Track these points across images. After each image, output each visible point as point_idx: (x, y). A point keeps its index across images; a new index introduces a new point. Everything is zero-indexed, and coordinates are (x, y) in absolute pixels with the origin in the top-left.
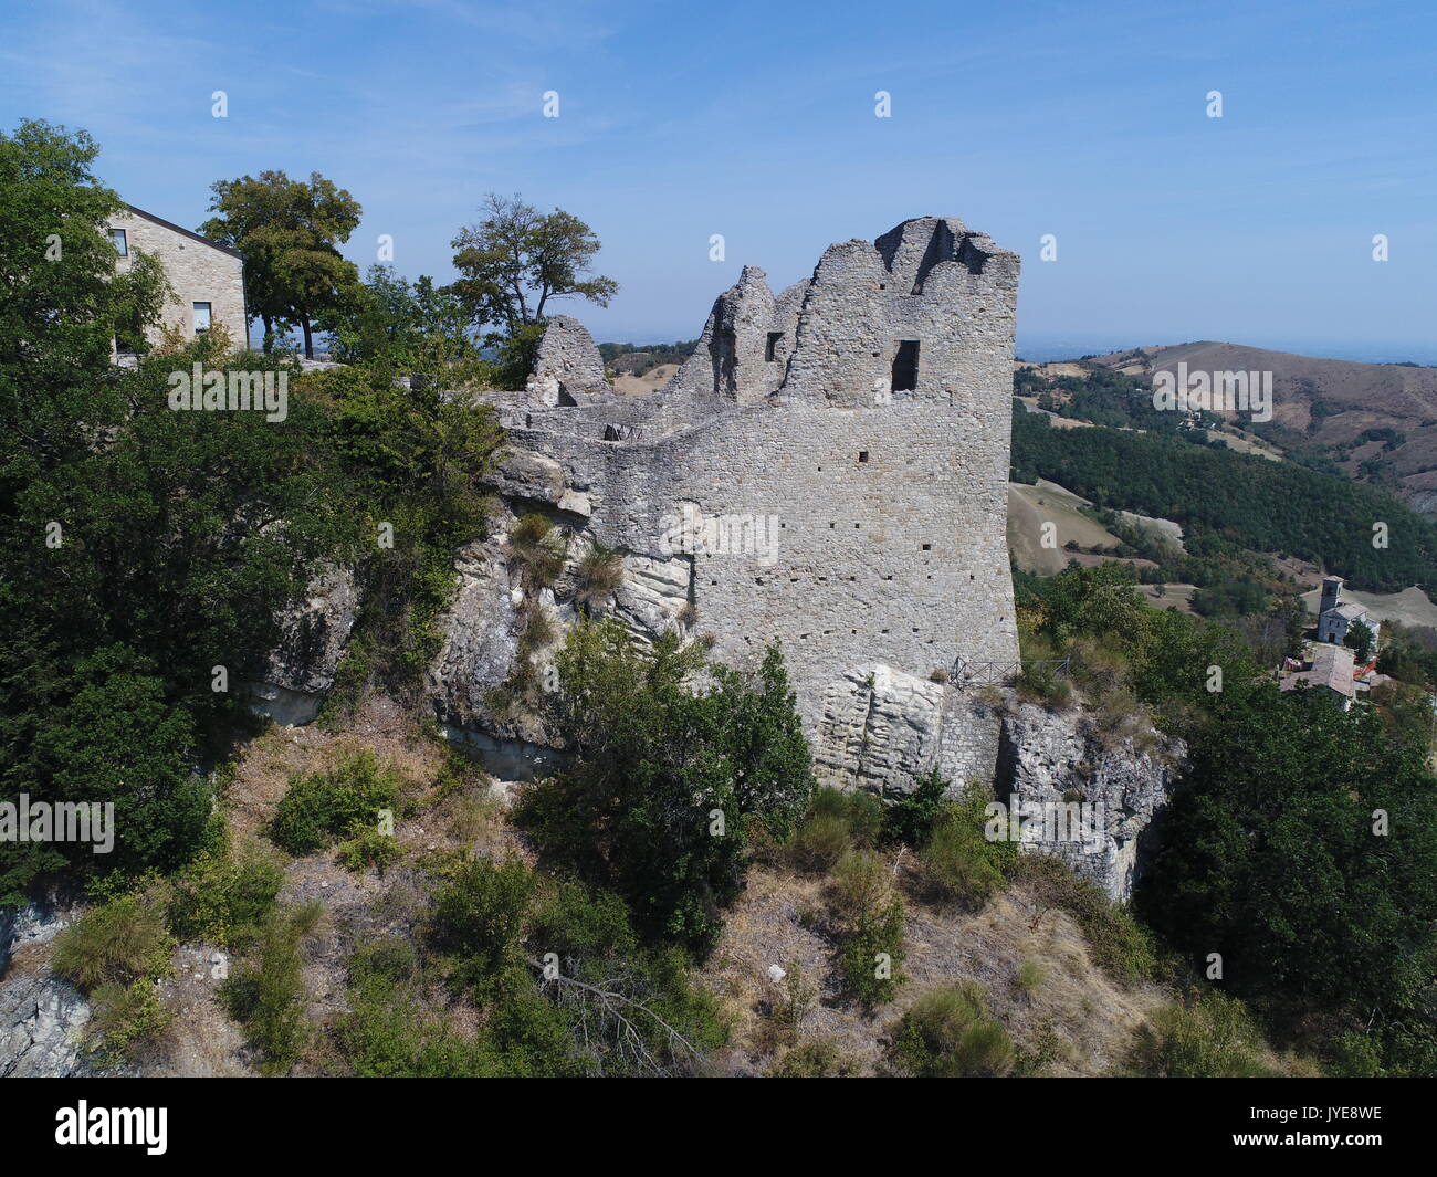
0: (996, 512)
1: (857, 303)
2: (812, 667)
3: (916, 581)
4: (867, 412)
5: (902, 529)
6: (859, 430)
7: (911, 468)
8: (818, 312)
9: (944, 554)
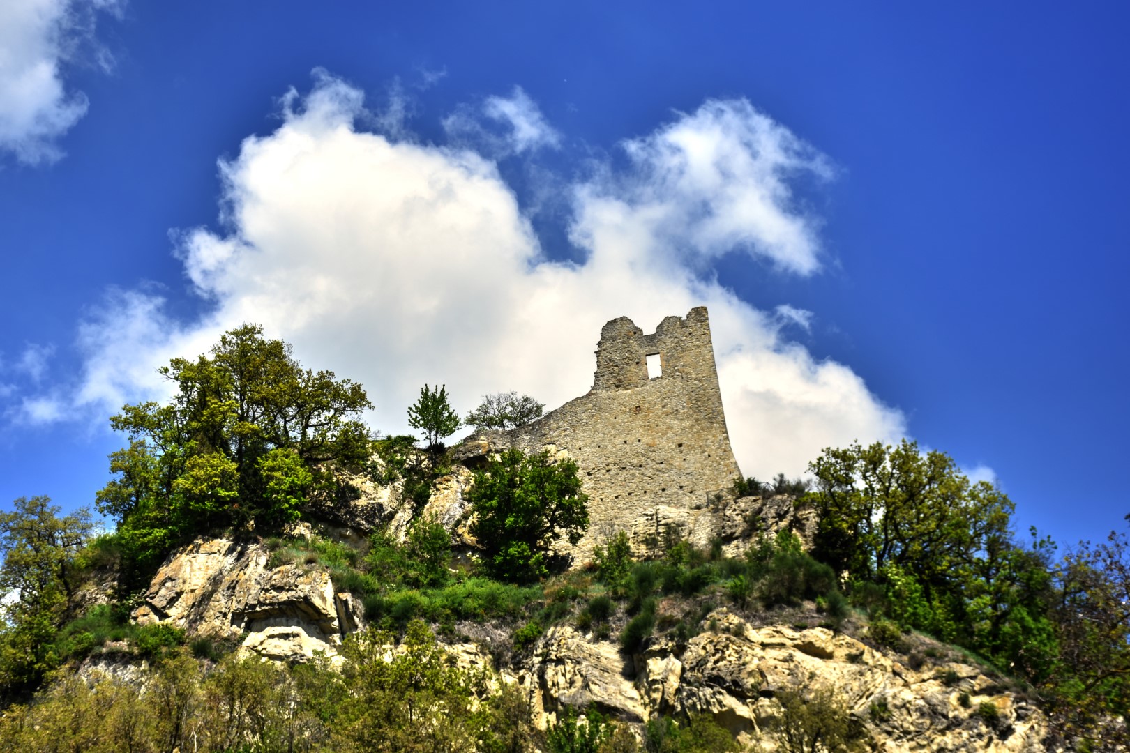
0: (717, 423)
1: (623, 343)
2: (624, 512)
3: (677, 462)
4: (637, 389)
5: (665, 438)
6: (634, 397)
7: (665, 409)
8: (604, 350)
9: (691, 447)
